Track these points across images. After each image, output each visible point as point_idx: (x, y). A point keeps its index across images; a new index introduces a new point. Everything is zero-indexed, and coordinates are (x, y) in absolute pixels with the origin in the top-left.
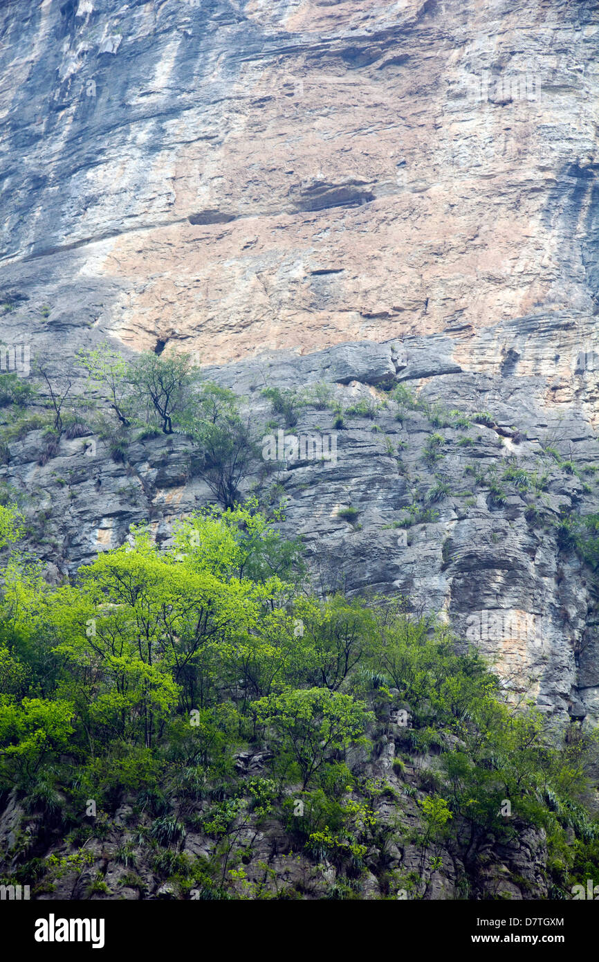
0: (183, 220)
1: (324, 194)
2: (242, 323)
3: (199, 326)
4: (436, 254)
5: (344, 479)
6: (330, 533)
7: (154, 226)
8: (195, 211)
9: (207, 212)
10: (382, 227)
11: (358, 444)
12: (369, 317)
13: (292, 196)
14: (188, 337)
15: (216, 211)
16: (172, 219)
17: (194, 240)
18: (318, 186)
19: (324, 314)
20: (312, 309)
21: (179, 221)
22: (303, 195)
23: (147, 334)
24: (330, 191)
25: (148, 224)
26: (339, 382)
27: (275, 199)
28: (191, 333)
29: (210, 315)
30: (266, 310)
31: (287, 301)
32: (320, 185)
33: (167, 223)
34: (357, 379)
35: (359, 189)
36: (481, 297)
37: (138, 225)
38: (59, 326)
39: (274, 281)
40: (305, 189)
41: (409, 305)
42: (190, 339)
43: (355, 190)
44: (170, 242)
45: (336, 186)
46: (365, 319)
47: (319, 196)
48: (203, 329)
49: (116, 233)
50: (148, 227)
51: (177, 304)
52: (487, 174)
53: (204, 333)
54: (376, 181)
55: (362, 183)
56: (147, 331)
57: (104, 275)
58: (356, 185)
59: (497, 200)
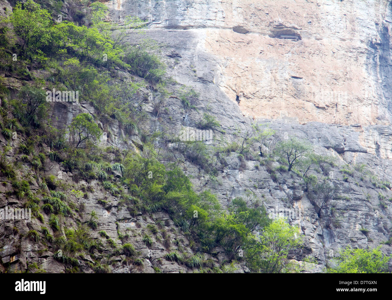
0: (230, 28)
1: (282, 30)
2: (270, 97)
3: (254, 93)
4: (335, 79)
5: (356, 210)
6: (361, 239)
7: (219, 28)
8: (235, 25)
9: (239, 27)
10: (310, 56)
11: (356, 193)
12: (318, 107)
13: (270, 27)
14: (250, 98)
15: (242, 27)
16: (226, 26)
17: (238, 42)
18: (280, 26)
19: (301, 101)
20: (295, 96)
21: (229, 28)
22: (274, 28)
23: (233, 91)
24: (285, 29)
25: (217, 26)
26: (326, 147)
27: (263, 27)
28: (251, 96)
29: (258, 89)
30: (277, 92)
31: (285, 89)
32: (281, 25)
33: (224, 28)
34: (332, 148)
35: (296, 31)
36: (356, 108)
37: (213, 25)
38: (204, 81)
39: (278, 76)
40: (275, 25)
41: (331, 105)
42: (251, 99)
43: (294, 31)
44: (229, 40)
45: (287, 27)
46: (317, 108)
47: (280, 30)
48: (255, 95)
49: (204, 27)
50: (217, 27)
51: (242, 78)
52: (342, 38)
53: (256, 98)
54: (301, 29)
55: (296, 29)
56: (233, 90)
57: (207, 52)
58: (295, 29)
59: (350, 54)
